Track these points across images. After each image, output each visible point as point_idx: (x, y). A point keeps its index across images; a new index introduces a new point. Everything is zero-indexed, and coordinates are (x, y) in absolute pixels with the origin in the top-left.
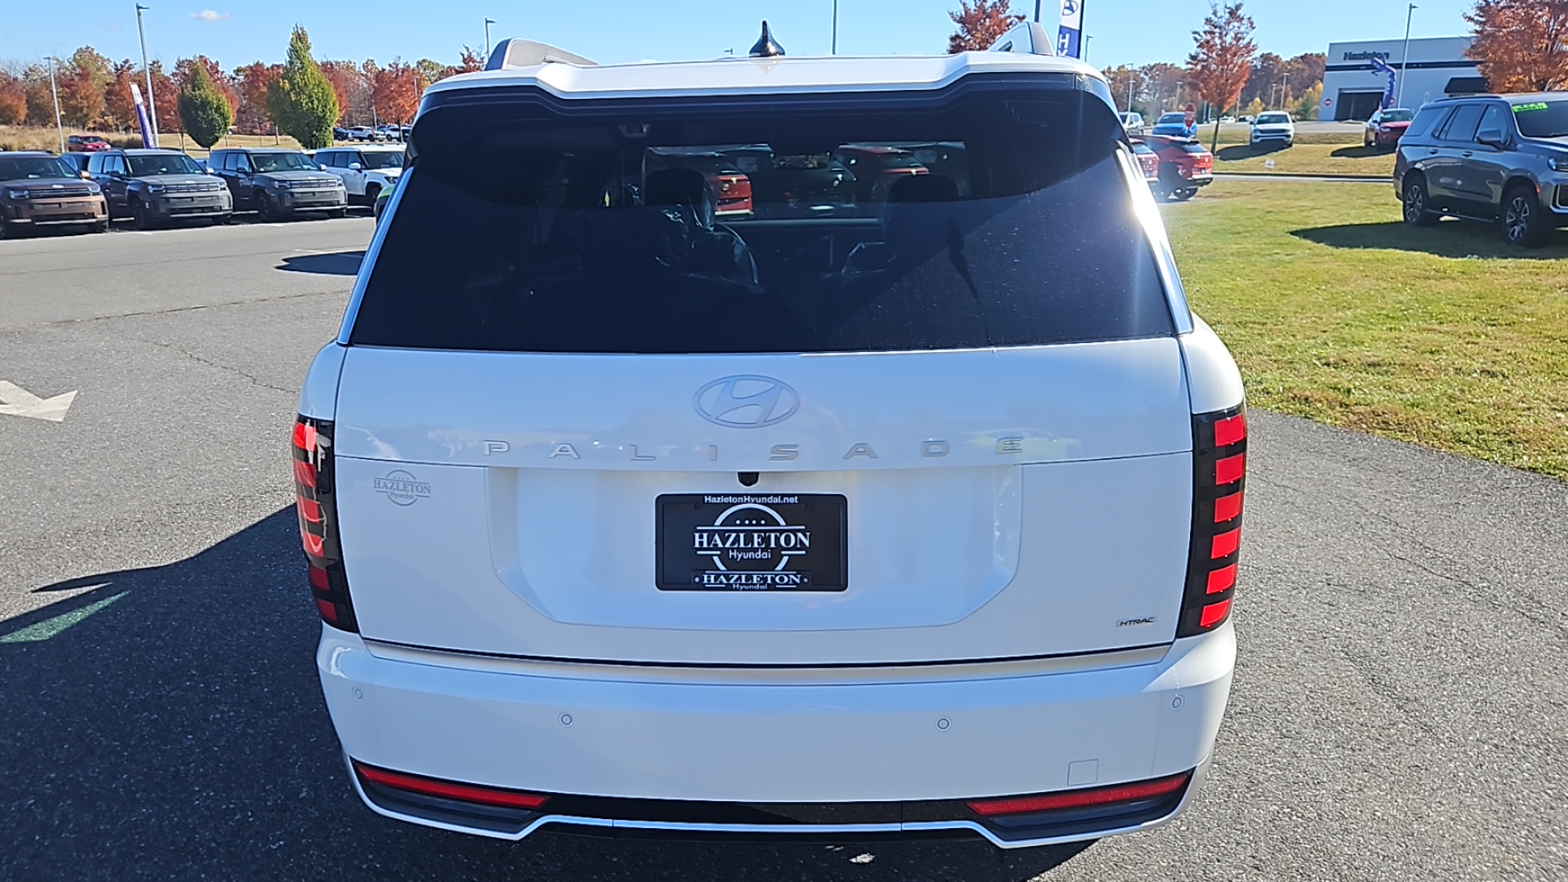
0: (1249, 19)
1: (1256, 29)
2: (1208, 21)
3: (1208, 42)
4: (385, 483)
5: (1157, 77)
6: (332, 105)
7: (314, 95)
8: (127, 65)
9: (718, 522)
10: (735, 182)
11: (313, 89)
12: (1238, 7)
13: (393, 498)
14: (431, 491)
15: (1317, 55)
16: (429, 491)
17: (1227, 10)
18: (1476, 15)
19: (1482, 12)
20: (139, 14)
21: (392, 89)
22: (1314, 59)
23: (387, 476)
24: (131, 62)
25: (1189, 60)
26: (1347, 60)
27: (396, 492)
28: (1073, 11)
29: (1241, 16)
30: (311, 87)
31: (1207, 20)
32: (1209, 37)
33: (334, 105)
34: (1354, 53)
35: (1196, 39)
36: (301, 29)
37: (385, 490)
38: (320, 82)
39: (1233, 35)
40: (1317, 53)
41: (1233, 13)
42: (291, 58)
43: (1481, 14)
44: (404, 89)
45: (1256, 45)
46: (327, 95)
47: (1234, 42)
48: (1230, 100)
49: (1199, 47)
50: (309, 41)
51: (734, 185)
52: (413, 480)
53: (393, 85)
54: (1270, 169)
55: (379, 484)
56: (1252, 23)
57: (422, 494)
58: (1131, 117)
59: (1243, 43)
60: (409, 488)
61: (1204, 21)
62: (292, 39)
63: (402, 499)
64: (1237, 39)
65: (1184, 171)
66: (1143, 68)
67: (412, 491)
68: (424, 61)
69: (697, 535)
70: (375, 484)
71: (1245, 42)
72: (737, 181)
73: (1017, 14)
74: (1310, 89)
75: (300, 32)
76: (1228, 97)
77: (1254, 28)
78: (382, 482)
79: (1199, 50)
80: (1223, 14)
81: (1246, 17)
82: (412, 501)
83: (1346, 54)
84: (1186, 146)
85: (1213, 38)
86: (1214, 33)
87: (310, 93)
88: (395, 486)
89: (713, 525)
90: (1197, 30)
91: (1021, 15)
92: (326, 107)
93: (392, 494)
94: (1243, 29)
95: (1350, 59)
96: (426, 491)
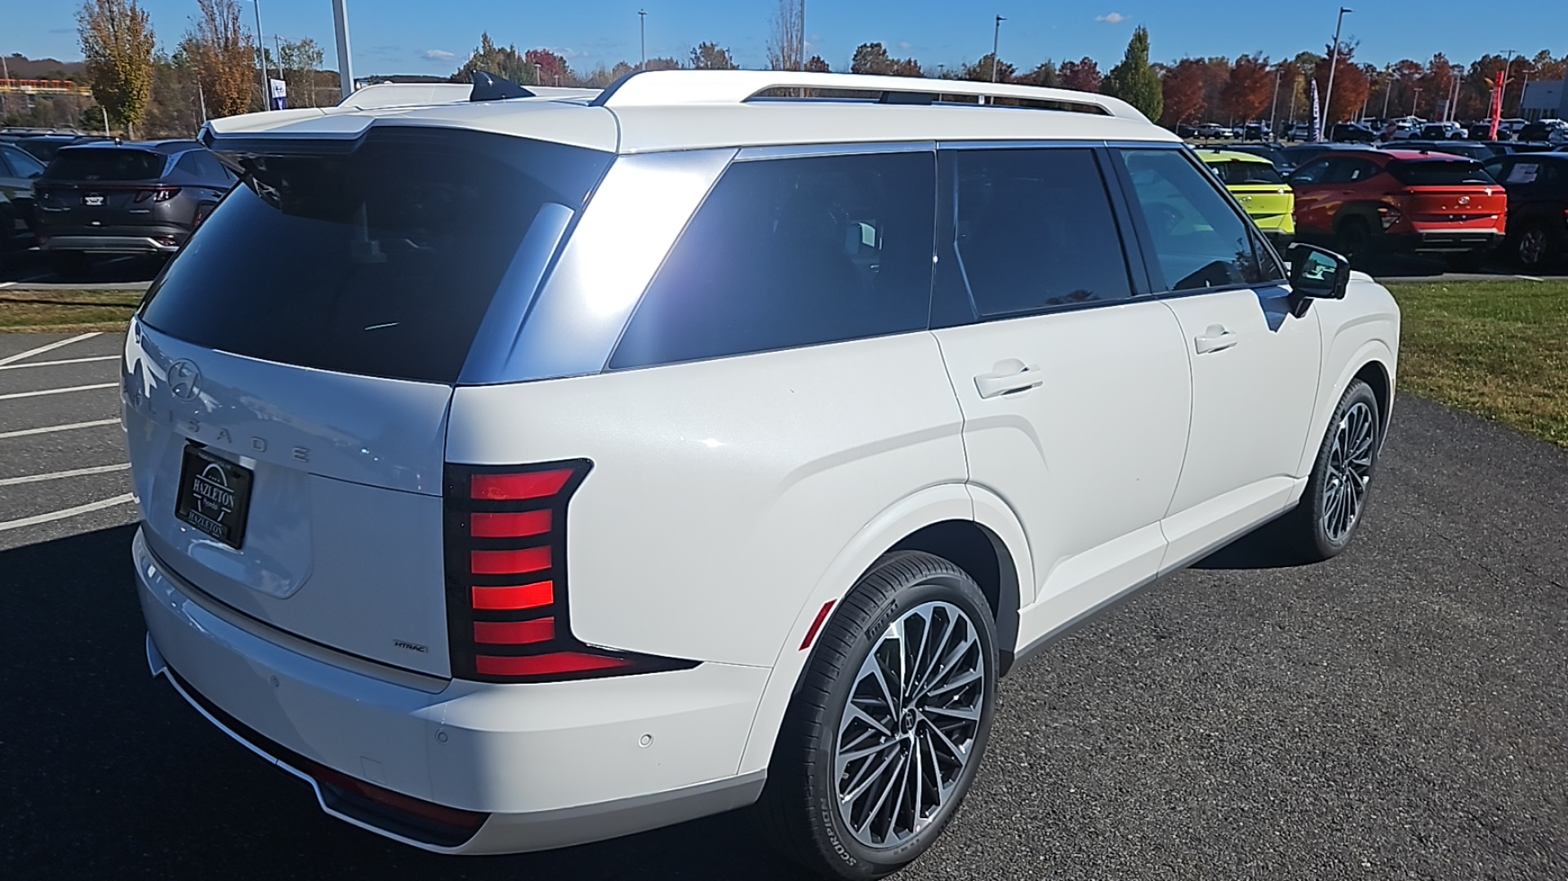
6: (1156, 103)
7: (1141, 94)
8: (1010, 70)
10: (1489, 194)
11: (1142, 88)
20: (998, 24)
21: (1246, 85)
24: (1014, 67)
30: (1140, 85)
33: (1158, 103)
36: (1144, 30)
38: (1150, 82)
42: (1127, 58)
44: (1258, 85)
46: (1154, 94)
50: (1149, 41)
51: (1489, 197)
53: (1248, 81)
62: (1132, 41)
68: (1303, 54)
72: (1493, 193)
75: (1141, 33)
87: (1137, 92)
92: (1150, 106)
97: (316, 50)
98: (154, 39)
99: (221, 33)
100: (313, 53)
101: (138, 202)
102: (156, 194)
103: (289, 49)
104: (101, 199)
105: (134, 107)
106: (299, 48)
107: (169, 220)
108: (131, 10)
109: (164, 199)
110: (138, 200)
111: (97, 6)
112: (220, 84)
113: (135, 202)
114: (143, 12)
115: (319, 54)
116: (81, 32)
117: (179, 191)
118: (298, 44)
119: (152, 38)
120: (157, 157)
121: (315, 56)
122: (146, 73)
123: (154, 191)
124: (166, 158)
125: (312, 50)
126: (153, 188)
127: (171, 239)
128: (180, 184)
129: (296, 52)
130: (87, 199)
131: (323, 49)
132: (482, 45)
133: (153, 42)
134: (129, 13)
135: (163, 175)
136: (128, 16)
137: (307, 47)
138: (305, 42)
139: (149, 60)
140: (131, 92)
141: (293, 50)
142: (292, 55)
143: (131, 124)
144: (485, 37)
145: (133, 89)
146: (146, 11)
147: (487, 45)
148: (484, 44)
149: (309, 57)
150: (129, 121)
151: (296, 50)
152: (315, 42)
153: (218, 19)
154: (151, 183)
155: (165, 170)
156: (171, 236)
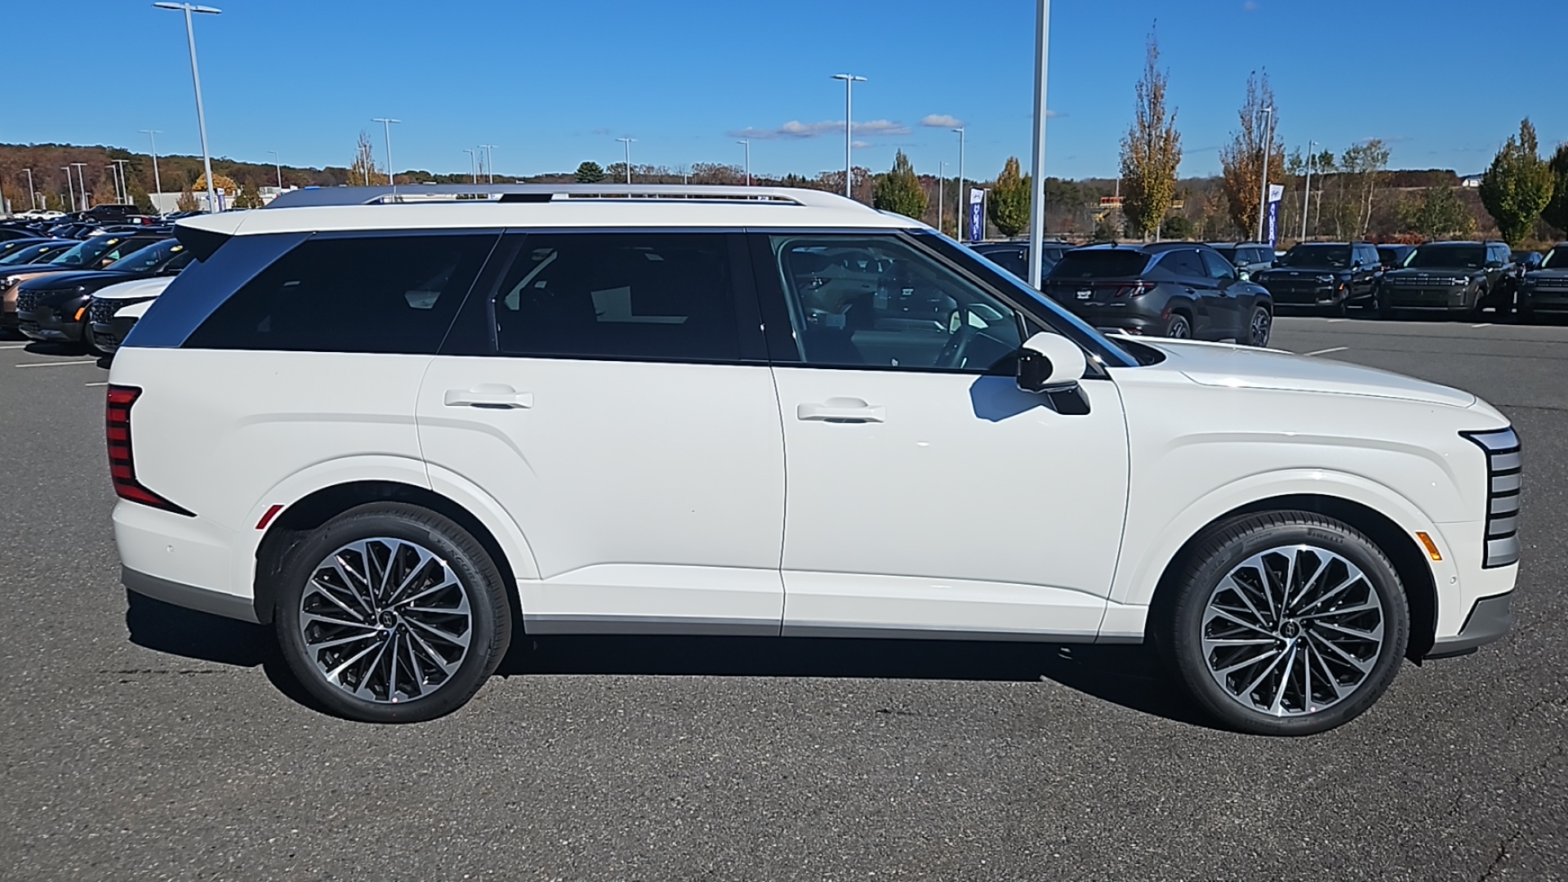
97: (1383, 151)
98: (1181, 156)
99: (1256, 143)
100: (1378, 154)
101: (1119, 296)
102: (1133, 289)
103: (1354, 153)
104: (1089, 293)
105: (1152, 217)
106: (1364, 151)
107: (1141, 313)
108: (1166, 132)
109: (1140, 294)
110: (1118, 294)
111: (1139, 132)
112: (1244, 192)
113: (1116, 296)
114: (1176, 133)
115: (1385, 155)
116: (1122, 155)
117: (1154, 287)
118: (1365, 146)
119: (1179, 154)
120: (1141, 256)
121: (1380, 157)
122: (1168, 187)
123: (1132, 287)
124: (1150, 256)
125: (1378, 151)
126: (1131, 284)
127: (1140, 331)
128: (1156, 280)
129: (1362, 154)
130: (1079, 293)
131: (1390, 150)
132: (1520, 132)
133: (1179, 158)
134: (1164, 135)
135: (1144, 272)
136: (1162, 137)
137: (1373, 149)
138: (1372, 144)
139: (1173, 175)
140: (1151, 204)
141: (1358, 153)
142: (1356, 158)
143: (1147, 232)
144: (1525, 124)
145: (1153, 201)
146: (1178, 131)
147: (1525, 131)
148: (1523, 131)
149: (1373, 158)
150: (1145, 230)
151: (1361, 153)
152: (1383, 143)
153: (1255, 132)
154: (1130, 279)
155: (1147, 267)
156: (1139, 328)
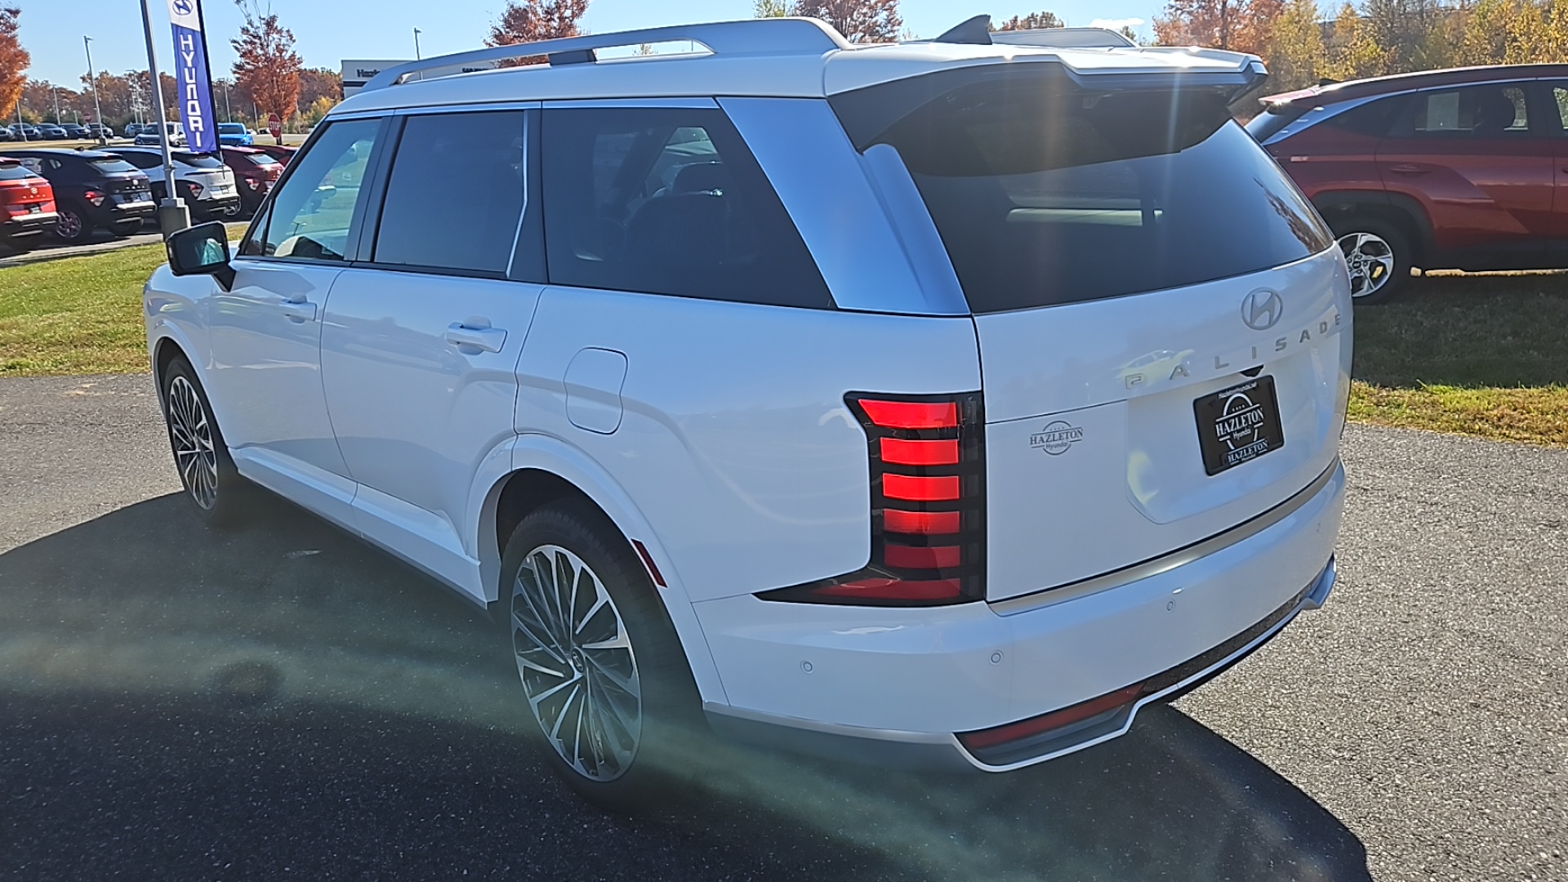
0: (288, 31)
1: (297, 41)
2: (245, 31)
3: (250, 52)
4: (1041, 438)
5: (149, 86)
9: (1225, 414)
12: (273, 19)
13: (1048, 450)
14: (1083, 434)
15: (311, 71)
16: (1081, 434)
17: (263, 22)
18: (493, 42)
19: (497, 39)
22: (310, 74)
23: (1044, 430)
25: (234, 70)
26: (361, 77)
27: (1052, 443)
28: (189, 11)
29: (279, 28)
31: (243, 29)
32: (249, 47)
34: (365, 70)
35: (236, 48)
37: (1042, 444)
39: (275, 47)
40: (311, 68)
41: (270, 24)
43: (498, 41)
45: (301, 58)
47: (278, 54)
48: (286, 112)
49: (241, 56)
52: (1068, 428)
54: (348, 182)
55: (1035, 440)
56: (291, 36)
57: (1076, 439)
58: (178, 126)
59: (286, 55)
60: (1065, 436)
61: (240, 30)
63: (1057, 449)
64: (280, 49)
65: (257, 185)
66: (130, 75)
67: (1067, 438)
69: (1217, 426)
70: (1032, 440)
71: (289, 54)
73: (7, 8)
74: (315, 103)
76: (285, 109)
77: (294, 41)
78: (1038, 437)
79: (243, 60)
80: (259, 25)
81: (285, 29)
82: (1065, 448)
83: (358, 71)
84: (252, 157)
85: (255, 48)
86: (255, 43)
88: (1051, 438)
89: (1223, 416)
90: (235, 39)
91: (13, 9)
93: (1047, 446)
94: (283, 41)
95: (363, 76)
96: (1079, 435)
